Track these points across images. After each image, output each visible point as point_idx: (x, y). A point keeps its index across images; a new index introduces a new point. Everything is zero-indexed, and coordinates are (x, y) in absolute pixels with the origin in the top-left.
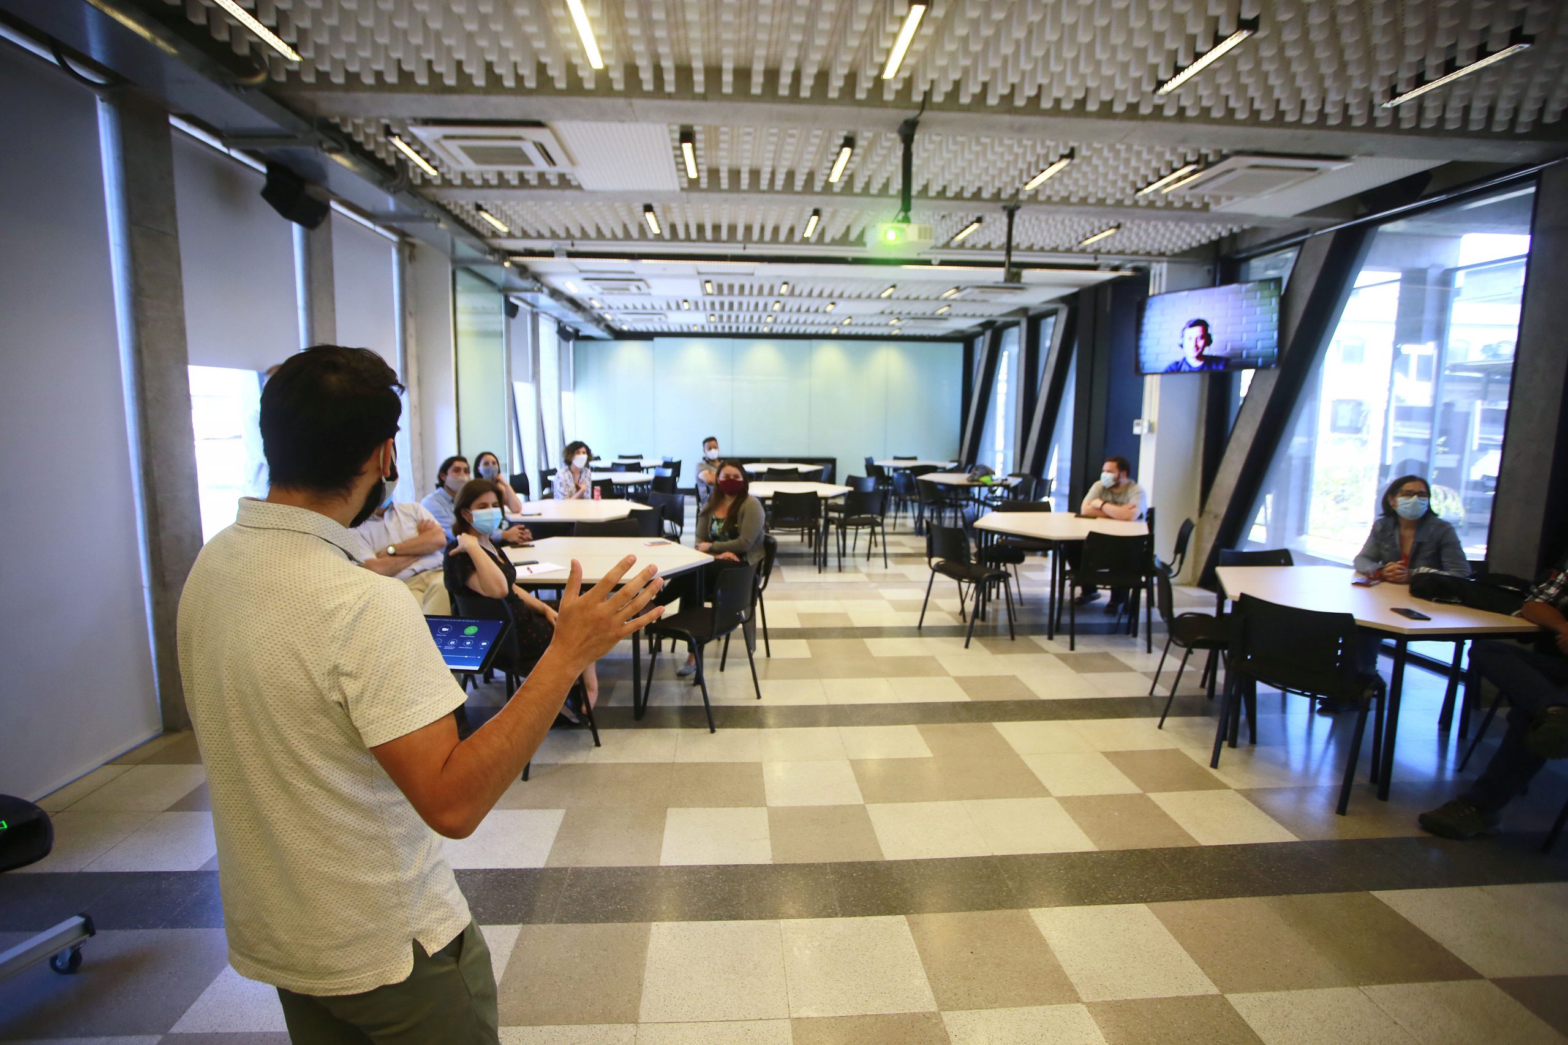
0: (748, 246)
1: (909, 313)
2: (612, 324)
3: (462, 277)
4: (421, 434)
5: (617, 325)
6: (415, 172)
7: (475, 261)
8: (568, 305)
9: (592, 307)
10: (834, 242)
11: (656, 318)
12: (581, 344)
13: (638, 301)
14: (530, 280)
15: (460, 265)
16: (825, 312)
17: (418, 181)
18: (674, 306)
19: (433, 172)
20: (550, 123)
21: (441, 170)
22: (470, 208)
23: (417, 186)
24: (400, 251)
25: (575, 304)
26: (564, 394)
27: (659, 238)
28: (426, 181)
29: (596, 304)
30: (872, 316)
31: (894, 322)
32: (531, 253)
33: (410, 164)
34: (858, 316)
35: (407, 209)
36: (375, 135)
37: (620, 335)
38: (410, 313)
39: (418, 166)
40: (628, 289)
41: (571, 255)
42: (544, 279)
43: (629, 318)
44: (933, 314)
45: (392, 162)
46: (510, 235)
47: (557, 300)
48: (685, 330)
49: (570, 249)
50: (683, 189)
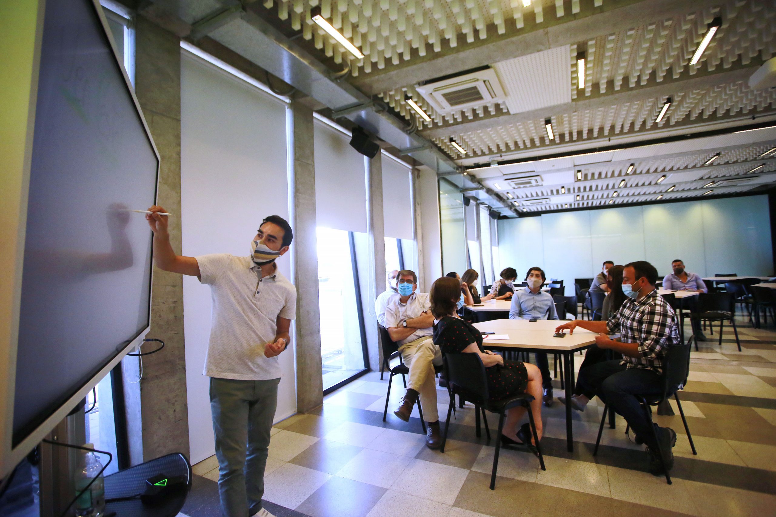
0: (611, 138)
1: (724, 176)
2: (518, 208)
3: (442, 183)
4: (423, 265)
5: (520, 209)
6: (419, 121)
7: (449, 173)
8: (495, 197)
9: (508, 199)
10: (678, 124)
11: (544, 201)
12: (501, 221)
13: (533, 190)
14: (476, 183)
15: (442, 177)
16: (656, 184)
17: (421, 128)
18: (555, 192)
19: (428, 119)
20: (493, 65)
21: (432, 117)
22: (447, 140)
23: (420, 131)
24: (413, 173)
25: (499, 197)
26: (493, 247)
27: (553, 142)
28: (425, 127)
29: (510, 196)
30: (692, 182)
31: (710, 185)
32: (477, 166)
33: (417, 116)
34: (680, 183)
35: (416, 143)
36: (399, 100)
37: (522, 215)
38: (418, 204)
39: (422, 117)
40: (530, 183)
41: (500, 163)
42: (483, 183)
43: (528, 203)
44: (746, 174)
45: (408, 117)
46: (467, 156)
47: (490, 195)
48: (560, 208)
49: (500, 159)
50: (573, 100)
